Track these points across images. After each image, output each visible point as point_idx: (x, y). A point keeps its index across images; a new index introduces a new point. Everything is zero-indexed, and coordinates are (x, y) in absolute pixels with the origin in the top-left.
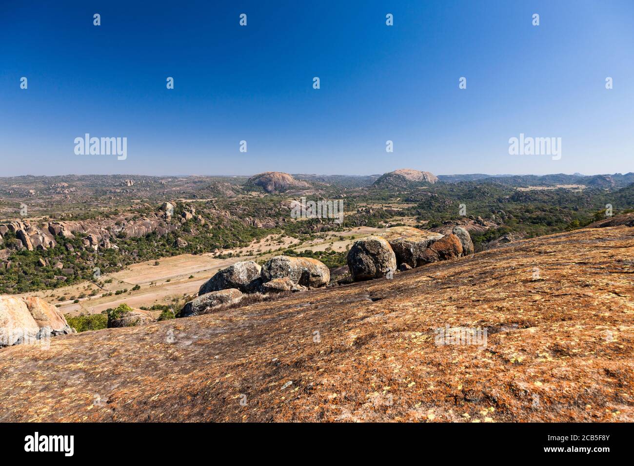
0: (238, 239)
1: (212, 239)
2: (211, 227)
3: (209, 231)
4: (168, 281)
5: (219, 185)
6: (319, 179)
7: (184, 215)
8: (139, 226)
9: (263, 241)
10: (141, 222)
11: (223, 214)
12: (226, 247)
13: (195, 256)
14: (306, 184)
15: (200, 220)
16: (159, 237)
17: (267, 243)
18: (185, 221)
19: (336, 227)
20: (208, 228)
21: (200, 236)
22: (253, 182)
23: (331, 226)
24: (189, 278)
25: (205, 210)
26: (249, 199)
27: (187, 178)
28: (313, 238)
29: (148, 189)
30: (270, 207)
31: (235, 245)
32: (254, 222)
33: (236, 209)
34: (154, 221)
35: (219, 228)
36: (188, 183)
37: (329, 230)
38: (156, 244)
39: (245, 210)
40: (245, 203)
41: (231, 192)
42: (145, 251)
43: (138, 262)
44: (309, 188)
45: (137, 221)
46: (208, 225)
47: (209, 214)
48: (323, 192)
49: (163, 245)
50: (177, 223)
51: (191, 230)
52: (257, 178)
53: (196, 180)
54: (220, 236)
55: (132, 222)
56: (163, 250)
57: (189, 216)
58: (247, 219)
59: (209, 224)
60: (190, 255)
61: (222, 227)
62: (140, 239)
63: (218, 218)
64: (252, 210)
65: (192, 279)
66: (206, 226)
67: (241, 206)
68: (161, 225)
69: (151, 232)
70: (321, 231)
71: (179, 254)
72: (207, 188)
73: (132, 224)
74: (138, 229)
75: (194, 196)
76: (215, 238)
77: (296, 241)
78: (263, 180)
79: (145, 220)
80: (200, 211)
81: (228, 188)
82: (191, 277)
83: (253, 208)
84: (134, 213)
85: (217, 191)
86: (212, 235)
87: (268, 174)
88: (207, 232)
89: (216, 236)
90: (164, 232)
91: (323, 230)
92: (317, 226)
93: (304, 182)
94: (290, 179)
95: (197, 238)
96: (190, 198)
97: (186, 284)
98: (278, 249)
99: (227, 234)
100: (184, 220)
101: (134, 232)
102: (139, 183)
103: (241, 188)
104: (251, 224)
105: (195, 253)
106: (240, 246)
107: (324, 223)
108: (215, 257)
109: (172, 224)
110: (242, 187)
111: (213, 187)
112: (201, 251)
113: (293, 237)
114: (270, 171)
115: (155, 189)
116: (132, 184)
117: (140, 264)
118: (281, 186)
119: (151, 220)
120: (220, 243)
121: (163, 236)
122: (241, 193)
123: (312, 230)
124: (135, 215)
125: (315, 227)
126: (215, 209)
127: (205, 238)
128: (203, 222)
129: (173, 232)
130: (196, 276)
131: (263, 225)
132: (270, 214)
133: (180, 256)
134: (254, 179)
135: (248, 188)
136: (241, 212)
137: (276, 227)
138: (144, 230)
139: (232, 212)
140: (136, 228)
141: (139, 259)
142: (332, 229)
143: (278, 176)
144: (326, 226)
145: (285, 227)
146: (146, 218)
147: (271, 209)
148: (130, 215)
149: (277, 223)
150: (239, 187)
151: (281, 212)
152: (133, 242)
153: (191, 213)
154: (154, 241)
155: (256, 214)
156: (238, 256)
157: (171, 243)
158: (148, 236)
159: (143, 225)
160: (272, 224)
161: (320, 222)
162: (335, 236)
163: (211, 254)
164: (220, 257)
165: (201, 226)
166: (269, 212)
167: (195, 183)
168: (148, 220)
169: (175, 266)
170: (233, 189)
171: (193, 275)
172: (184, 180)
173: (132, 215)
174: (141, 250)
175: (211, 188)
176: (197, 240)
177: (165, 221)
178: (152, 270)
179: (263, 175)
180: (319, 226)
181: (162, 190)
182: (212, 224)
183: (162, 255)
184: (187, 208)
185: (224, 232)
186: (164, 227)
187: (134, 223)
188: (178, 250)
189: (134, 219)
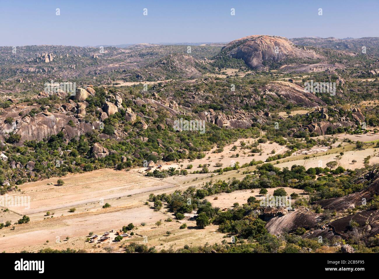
0: (188, 144)
1: (147, 145)
2: (146, 127)
3: (142, 133)
4: (72, 211)
5: (175, 59)
6: (339, 44)
7: (105, 109)
8: (39, 124)
9: (227, 149)
10: (40, 119)
11: (167, 105)
12: (167, 159)
13: (119, 172)
14: (314, 53)
15: (130, 115)
16: (67, 142)
17: (233, 153)
18: (107, 117)
19: (353, 127)
20: (141, 129)
21: (128, 140)
22: (229, 53)
23: (344, 124)
24: (103, 207)
25: (138, 99)
26: (215, 82)
27: (131, 49)
28: (310, 144)
29: (74, 66)
30: (247, 94)
31: (181, 156)
32: (216, 119)
33: (194, 98)
34: (60, 117)
35: (159, 128)
36: (132, 56)
37: (340, 131)
38: (62, 153)
39: (207, 99)
40: (207, 88)
41: (193, 69)
42: (45, 163)
43: (34, 180)
44: (318, 61)
45: (35, 118)
46: (141, 123)
47: (144, 106)
48: (341, 67)
49: (73, 154)
50: (94, 120)
51: (116, 132)
52: (234, 46)
53: (144, 51)
54: (160, 140)
55: (28, 119)
56: (72, 162)
57: (113, 109)
58: (206, 113)
59: (143, 122)
60: (112, 171)
61: (163, 126)
62: (40, 145)
63: (158, 112)
64: (219, 99)
65: (108, 209)
66: (139, 125)
67: (201, 93)
68: (70, 123)
69: (56, 133)
70: (326, 133)
71: (96, 168)
72: (156, 63)
73: (28, 121)
74: (38, 129)
75: (138, 76)
76: (151, 143)
77: (281, 150)
78: (243, 48)
79: (47, 115)
80: (130, 102)
81: (188, 63)
82: (107, 206)
83: (220, 94)
84: (32, 105)
85: (172, 68)
86: (146, 139)
87: (253, 39)
88: (139, 134)
89: (153, 141)
90: (75, 134)
91: (329, 131)
92: (319, 125)
93: (311, 51)
94: (288, 47)
95: (123, 144)
96: (132, 80)
97: (97, 216)
98: (249, 162)
99: (170, 138)
100: (105, 116)
101: (30, 134)
102: (61, 57)
103: (210, 63)
104: (212, 122)
105: (119, 168)
106: (189, 158)
107: (331, 119)
108: (148, 175)
109: (86, 122)
110: (212, 61)
111: (165, 62)
112: (128, 165)
113: (278, 142)
114: (255, 35)
115: (84, 66)
116: (51, 60)
117: (36, 182)
118: (274, 58)
119: (56, 116)
120: (158, 152)
121: (73, 140)
122: (210, 71)
123: (310, 131)
124: (32, 107)
125: (316, 126)
126: (155, 99)
127: (137, 143)
128: (134, 119)
129: (88, 135)
130: (114, 204)
131: (232, 124)
132: (247, 105)
133: (97, 171)
134: (230, 49)
135: (221, 62)
136: (201, 101)
137: (253, 125)
138: (45, 131)
139: (187, 102)
140: (34, 128)
141: (36, 176)
142: (346, 130)
143: (268, 41)
144: (335, 124)
145: (267, 126)
146: (48, 113)
147: (249, 97)
148: (26, 108)
149: (255, 120)
150: (206, 62)
151: (266, 102)
152: (29, 148)
153: (116, 104)
154: (60, 149)
155: (224, 105)
156: (184, 173)
157: (84, 150)
158: (51, 140)
159: (45, 123)
160: (246, 121)
161: (325, 117)
162: (349, 141)
163: (143, 170)
164: (156, 174)
165: (130, 124)
166: (246, 101)
167: (142, 55)
168: (51, 116)
169: (86, 187)
170: (197, 65)
171: (109, 203)
172: (127, 51)
173: (30, 108)
174: (39, 161)
175: (164, 64)
176: (124, 147)
177: (77, 117)
178: (52, 193)
179: (245, 41)
180: (323, 124)
181: (93, 68)
182: (147, 121)
183: (70, 170)
184: (110, 97)
185: (165, 134)
186: (75, 127)
187: (32, 120)
188: (93, 162)
189: (32, 114)
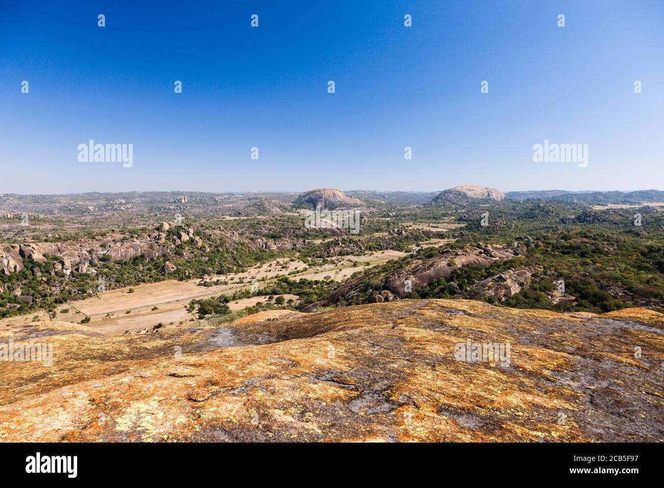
0: (238, 263)
1: (206, 263)
2: (208, 250)
3: (204, 254)
4: (128, 313)
5: (266, 202)
6: (379, 195)
7: (180, 237)
8: (127, 248)
9: (265, 266)
10: (129, 244)
11: (229, 235)
12: (219, 273)
13: (181, 282)
14: (358, 201)
15: (197, 242)
16: (148, 260)
17: (269, 268)
18: (180, 243)
19: (357, 251)
20: (204, 251)
21: (194, 259)
22: (303, 199)
23: (352, 249)
24: (153, 310)
25: (207, 231)
26: (279, 218)
27: (243, 195)
28: (325, 262)
30: (298, 227)
31: (230, 270)
32: (266, 244)
33: (261, 229)
34: (145, 242)
35: (218, 251)
36: (243, 200)
37: (348, 254)
38: (142, 269)
39: (270, 230)
40: (272, 222)
41: (277, 209)
42: (125, 276)
43: (113, 289)
44: (361, 205)
45: (125, 243)
46: (205, 247)
47: (210, 235)
48: (374, 210)
49: (149, 270)
50: (170, 245)
51: (184, 253)
52: (307, 195)
53: (251, 197)
54: (217, 260)
55: (119, 244)
56: (147, 275)
57: (185, 237)
58: (259, 240)
59: (206, 246)
60: (175, 281)
61: (221, 249)
62: (125, 263)
63: (221, 239)
64: (278, 230)
65: (155, 311)
66: (203, 249)
67: (267, 226)
68: (151, 247)
69: (140, 254)
70: (339, 255)
71: (164, 280)
72: (253, 205)
73: (119, 246)
74: (126, 251)
75: (239, 213)
76: (209, 262)
77: (301, 265)
78: (313, 196)
79: (134, 242)
80: (200, 232)
81: (275, 205)
82: (155, 308)
83: (279, 227)
84: (124, 234)
85: (263, 208)
86: (207, 258)
87: (319, 191)
88: (202, 255)
89: (212, 260)
90: (154, 255)
91: (340, 254)
92: (334, 249)
93: (357, 199)
94: (341, 197)
95: (189, 262)
96: (235, 215)
97: (143, 317)
98: (275, 276)
99: (225, 258)
100: (178, 242)
101: (120, 255)
102: (193, 199)
103: (291, 206)
104: (263, 246)
105: (181, 279)
106: (235, 272)
107: (343, 246)
108: (200, 285)
109: (164, 246)
110: (292, 204)
111: (259, 204)
112: (189, 277)
113: (303, 261)
114: (321, 188)
115: (208, 206)
116: (186, 201)
117: (114, 290)
118: (332, 203)
119: (141, 242)
120: (213, 268)
121: (152, 260)
122: (289, 211)
123: (328, 253)
124: (124, 236)
125: (332, 250)
126: (220, 230)
127: (200, 262)
128: (200, 244)
129: (164, 255)
130: (160, 308)
131: (278, 248)
132: (297, 234)
133: (164, 282)
134: (304, 196)
135: (297, 205)
136: (266, 231)
137: (293, 249)
138: (132, 252)
140: (122, 250)
141: (116, 285)
142: (352, 253)
143: (328, 192)
144: (345, 249)
145: (302, 250)
146: (135, 240)
147: (299, 229)
148: (119, 236)
149: (295, 245)
150: (287, 205)
151: (310, 233)
152: (117, 265)
153: (188, 234)
154: (141, 265)
155: (282, 234)
156: (226, 283)
157: (158, 267)
158: (136, 259)
159: (132, 247)
160: (288, 246)
161: (339, 244)
162: (351, 261)
163: (198, 281)
164: (206, 285)
165: (197, 248)
166: (297, 232)
167: (250, 199)
168: (138, 242)
169: (150, 294)
170: (281, 207)
171: (157, 307)
172: (240, 196)
173: (122, 236)
174: (122, 275)
175: (258, 205)
176: (189, 265)
177: (157, 243)
178: (122, 299)
179: (314, 192)
180: (337, 249)
181: (214, 207)
182: (210, 246)
183: (144, 281)
184: (184, 229)
185: (222, 255)
186: (155, 250)
187: (122, 245)
188: (164, 275)
189: (123, 240)
